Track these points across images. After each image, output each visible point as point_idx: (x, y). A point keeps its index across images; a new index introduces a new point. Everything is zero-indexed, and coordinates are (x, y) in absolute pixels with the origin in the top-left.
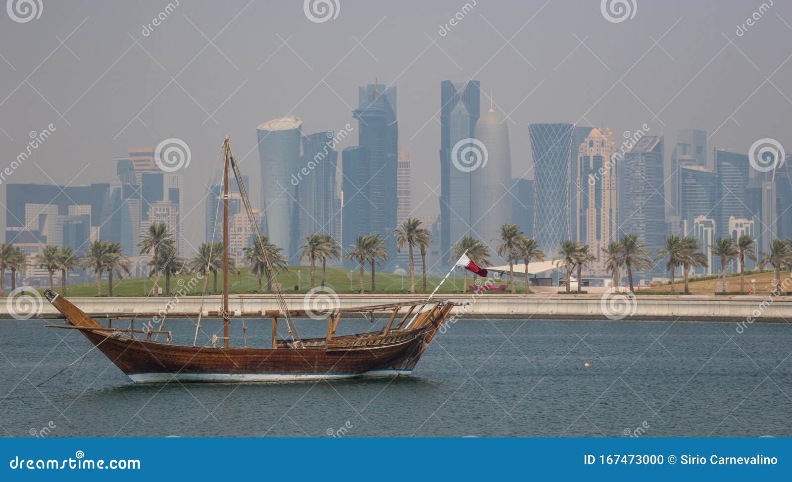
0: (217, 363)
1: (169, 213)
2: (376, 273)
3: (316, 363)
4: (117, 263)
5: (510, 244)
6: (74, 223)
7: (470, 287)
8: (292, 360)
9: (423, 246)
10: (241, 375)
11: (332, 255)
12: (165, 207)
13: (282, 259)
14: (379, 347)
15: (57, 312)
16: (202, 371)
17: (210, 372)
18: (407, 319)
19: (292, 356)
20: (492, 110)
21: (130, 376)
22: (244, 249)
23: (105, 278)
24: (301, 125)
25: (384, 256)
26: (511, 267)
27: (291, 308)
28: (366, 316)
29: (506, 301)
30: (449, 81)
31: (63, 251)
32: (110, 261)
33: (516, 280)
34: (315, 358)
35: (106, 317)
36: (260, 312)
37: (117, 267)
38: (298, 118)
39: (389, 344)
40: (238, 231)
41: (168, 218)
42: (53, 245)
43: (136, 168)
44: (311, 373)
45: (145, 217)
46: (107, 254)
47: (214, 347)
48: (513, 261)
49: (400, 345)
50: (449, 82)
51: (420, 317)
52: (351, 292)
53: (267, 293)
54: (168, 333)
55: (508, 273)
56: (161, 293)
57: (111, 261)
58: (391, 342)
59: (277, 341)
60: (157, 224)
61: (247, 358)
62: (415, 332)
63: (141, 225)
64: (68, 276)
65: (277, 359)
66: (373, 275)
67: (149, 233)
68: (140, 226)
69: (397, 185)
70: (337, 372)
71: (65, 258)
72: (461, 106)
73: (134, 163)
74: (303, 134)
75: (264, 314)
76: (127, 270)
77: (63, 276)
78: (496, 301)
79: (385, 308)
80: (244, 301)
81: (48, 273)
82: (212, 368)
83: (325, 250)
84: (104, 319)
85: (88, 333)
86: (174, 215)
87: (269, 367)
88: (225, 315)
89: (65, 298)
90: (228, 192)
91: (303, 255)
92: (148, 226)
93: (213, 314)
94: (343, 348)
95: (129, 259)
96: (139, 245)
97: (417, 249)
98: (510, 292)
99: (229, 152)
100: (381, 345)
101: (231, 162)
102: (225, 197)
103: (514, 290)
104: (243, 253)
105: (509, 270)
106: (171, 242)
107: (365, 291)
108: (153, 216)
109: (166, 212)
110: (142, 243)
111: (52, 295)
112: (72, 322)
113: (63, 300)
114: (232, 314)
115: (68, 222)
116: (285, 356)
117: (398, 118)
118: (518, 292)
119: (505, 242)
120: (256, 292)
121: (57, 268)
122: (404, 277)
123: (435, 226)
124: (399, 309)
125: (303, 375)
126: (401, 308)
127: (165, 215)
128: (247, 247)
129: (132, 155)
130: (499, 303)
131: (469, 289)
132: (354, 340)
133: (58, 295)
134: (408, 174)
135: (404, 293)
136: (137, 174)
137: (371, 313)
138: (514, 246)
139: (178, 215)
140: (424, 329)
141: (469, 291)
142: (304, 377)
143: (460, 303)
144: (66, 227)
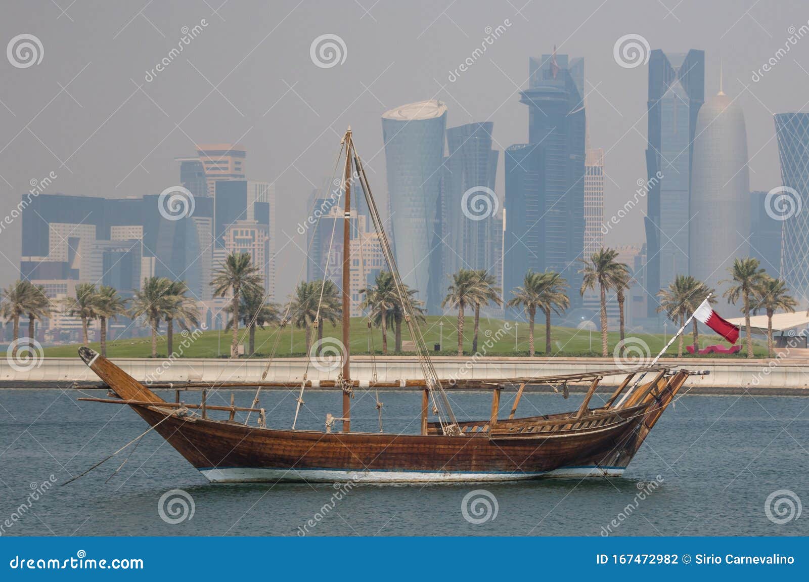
0: (327, 455)
1: (254, 237)
2: (552, 327)
3: (474, 457)
4: (179, 309)
5: (745, 287)
6: (118, 251)
7: (689, 348)
8: (437, 451)
9: (619, 288)
10: (363, 473)
11: (489, 301)
12: (249, 230)
13: (417, 306)
14: (569, 435)
15: (97, 378)
16: (303, 465)
17: (317, 468)
18: (621, 394)
19: (437, 447)
20: (721, 93)
21: (204, 472)
22: (362, 291)
23: (162, 331)
24: (446, 111)
25: (565, 303)
26: (748, 320)
27: (441, 376)
28: (556, 390)
29: (739, 369)
30: (660, 50)
31: (103, 290)
32: (169, 307)
33: (756, 339)
34: (472, 450)
35: (169, 387)
36: (398, 382)
37: (179, 315)
38: (441, 102)
39: (586, 431)
40: (354, 265)
41: (254, 245)
42: (89, 283)
43: (207, 172)
44: (467, 470)
45: (221, 243)
46: (166, 298)
47: (329, 431)
48: (751, 311)
49: (602, 432)
50: (660, 52)
51: (638, 391)
52: (515, 354)
53: (395, 355)
54: (260, 411)
55: (744, 328)
56: (242, 353)
57: (172, 307)
58: (588, 427)
59: (428, 423)
60: (237, 254)
61: (371, 448)
62: (625, 413)
63: (215, 255)
64: (109, 327)
65: (415, 450)
66: (548, 329)
67: (227, 266)
68: (213, 257)
69: (583, 200)
70: (506, 470)
71: (105, 302)
72: (675, 89)
73: (205, 166)
74: (448, 126)
75: (403, 385)
76: (194, 320)
77: (102, 327)
78: (726, 368)
79: (581, 378)
80: (378, 365)
81: (81, 322)
82: (319, 462)
83: (478, 293)
84: (166, 390)
85: (141, 409)
86: (262, 241)
87: (403, 462)
88: (345, 385)
89: (108, 359)
90: (351, 208)
91: (448, 300)
92: (224, 257)
93: (327, 385)
94: (515, 435)
95: (196, 304)
96: (212, 284)
97: (612, 294)
98: (746, 356)
99: (352, 149)
100: (573, 432)
101: (353, 164)
102: (346, 215)
103: (751, 353)
104: (360, 296)
105: (744, 324)
106: (258, 279)
107: (536, 352)
108: (232, 242)
109: (250, 237)
110: (215, 280)
111: (89, 355)
112: (119, 394)
113: (106, 362)
114: (356, 386)
115: (110, 249)
116: (428, 446)
117: (586, 104)
118: (757, 356)
119: (739, 284)
120: (380, 353)
121: (93, 315)
122: (593, 333)
123: (638, 259)
124: (599, 380)
125: (455, 474)
126: (602, 377)
127: (249, 241)
128: (365, 287)
129: (201, 154)
130: (729, 371)
131: (686, 351)
132: (532, 424)
133: (98, 355)
134: (599, 184)
135: (592, 356)
136: (208, 182)
137: (564, 384)
138: (752, 290)
139: (267, 241)
140: (643, 408)
141: (687, 354)
142: (456, 476)
143: (697, 372)
144: (107, 258)
